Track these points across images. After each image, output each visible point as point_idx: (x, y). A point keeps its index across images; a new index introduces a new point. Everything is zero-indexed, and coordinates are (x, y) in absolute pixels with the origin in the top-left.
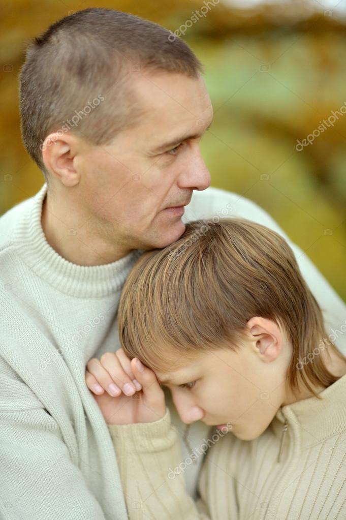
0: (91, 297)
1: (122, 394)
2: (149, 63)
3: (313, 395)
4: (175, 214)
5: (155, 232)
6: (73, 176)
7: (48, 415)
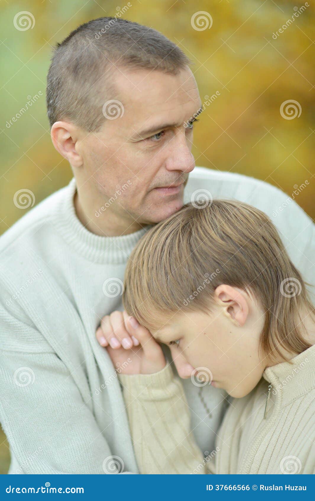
0: (108, 263)
1: (121, 347)
2: (131, 62)
3: (283, 360)
4: (166, 193)
5: (149, 209)
6: (77, 158)
7: (58, 359)
